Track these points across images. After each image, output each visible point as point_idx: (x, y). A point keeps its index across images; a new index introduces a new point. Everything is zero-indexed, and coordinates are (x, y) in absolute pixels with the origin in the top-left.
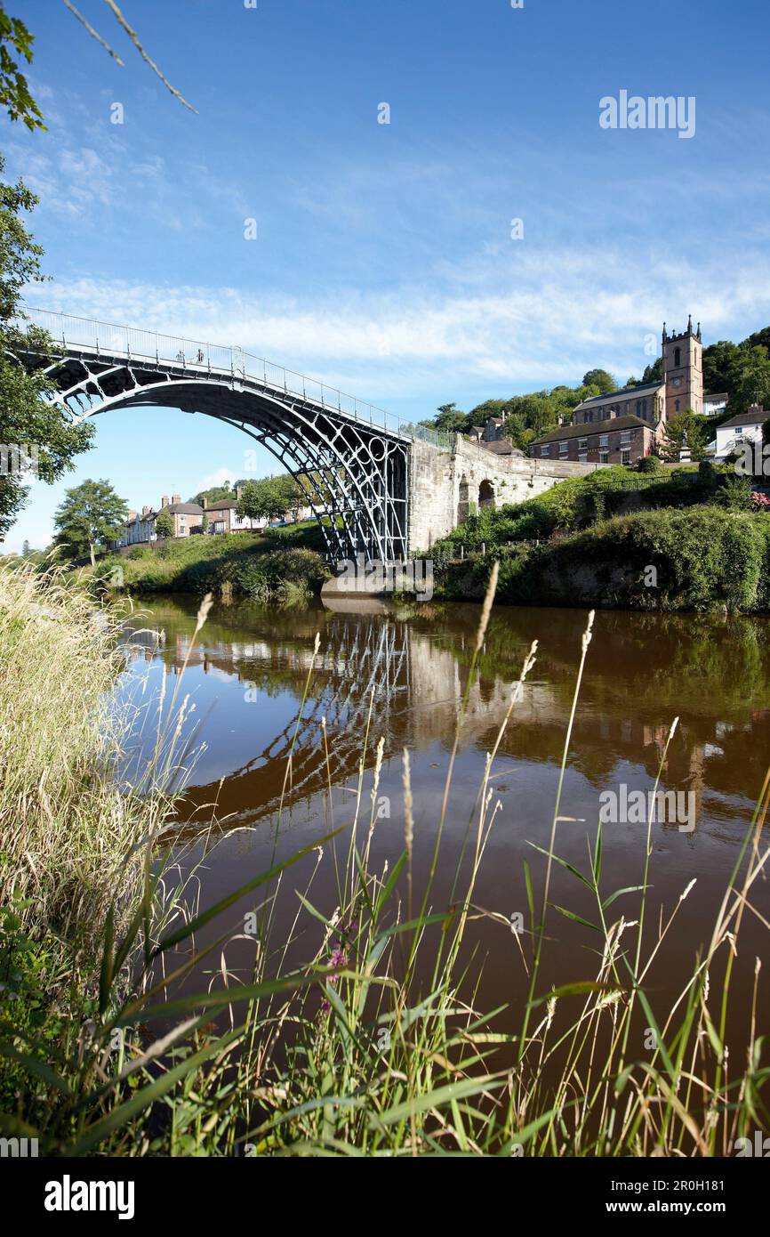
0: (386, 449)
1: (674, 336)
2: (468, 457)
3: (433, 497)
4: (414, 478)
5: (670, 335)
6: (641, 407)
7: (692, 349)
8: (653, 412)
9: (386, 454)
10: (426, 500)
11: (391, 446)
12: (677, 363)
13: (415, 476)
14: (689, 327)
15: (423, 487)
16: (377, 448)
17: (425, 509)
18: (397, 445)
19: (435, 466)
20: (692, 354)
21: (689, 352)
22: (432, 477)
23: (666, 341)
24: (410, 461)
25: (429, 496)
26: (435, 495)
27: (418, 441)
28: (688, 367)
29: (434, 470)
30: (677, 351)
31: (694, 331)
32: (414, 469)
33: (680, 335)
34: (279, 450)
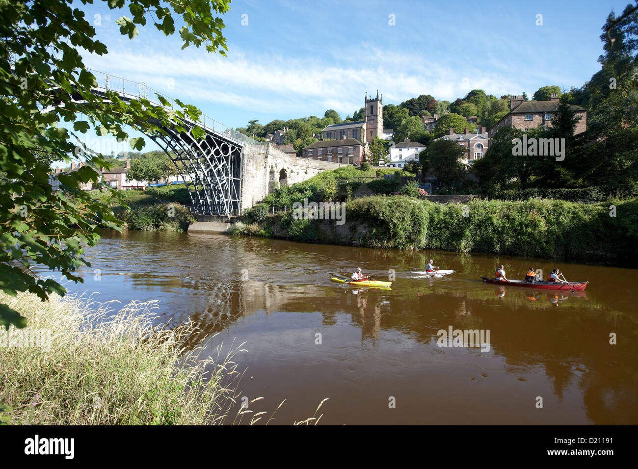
0: (230, 150)
1: (370, 99)
2: (274, 157)
3: (255, 177)
4: (245, 166)
5: (368, 99)
6: (355, 133)
7: (378, 107)
8: (360, 136)
9: (230, 153)
10: (251, 179)
11: (233, 148)
12: (372, 113)
13: (246, 166)
14: (377, 96)
15: (250, 172)
16: (225, 149)
17: (251, 184)
18: (236, 147)
19: (257, 160)
20: (378, 109)
21: (377, 108)
22: (255, 166)
23: (367, 101)
24: (243, 157)
25: (253, 177)
26: (256, 177)
27: (247, 145)
28: (377, 115)
29: (256, 162)
30: (372, 107)
31: (379, 98)
32: (245, 162)
33: (373, 99)
34: (165, 145)
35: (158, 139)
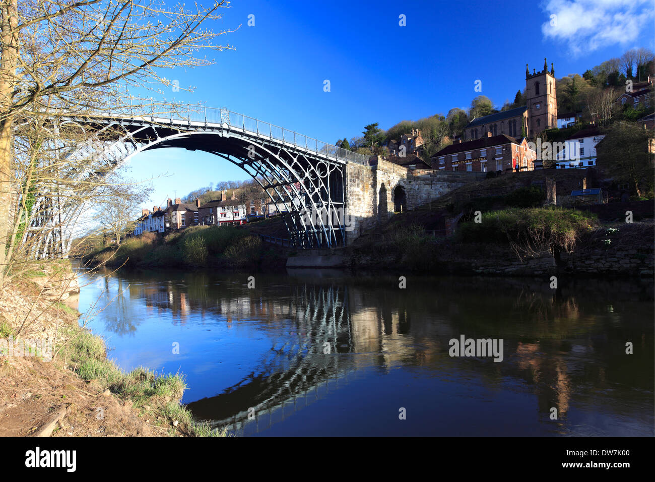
0: (328, 169)
1: (534, 74)
2: (386, 172)
3: (362, 199)
4: (349, 188)
5: (531, 73)
6: (512, 124)
7: (548, 82)
8: (521, 128)
9: (329, 173)
10: (357, 202)
11: (332, 167)
12: (537, 92)
13: (349, 186)
14: (545, 67)
15: (355, 193)
16: (322, 168)
17: (357, 208)
18: (336, 166)
19: (363, 178)
20: (548, 86)
21: (545, 84)
22: (361, 186)
23: (529, 77)
24: (345, 177)
25: (359, 199)
26: (364, 199)
27: (350, 162)
28: (546, 95)
29: (362, 181)
30: (537, 84)
31: (549, 69)
32: (349, 182)
33: (539, 73)
34: (254, 172)
35: (246, 166)
